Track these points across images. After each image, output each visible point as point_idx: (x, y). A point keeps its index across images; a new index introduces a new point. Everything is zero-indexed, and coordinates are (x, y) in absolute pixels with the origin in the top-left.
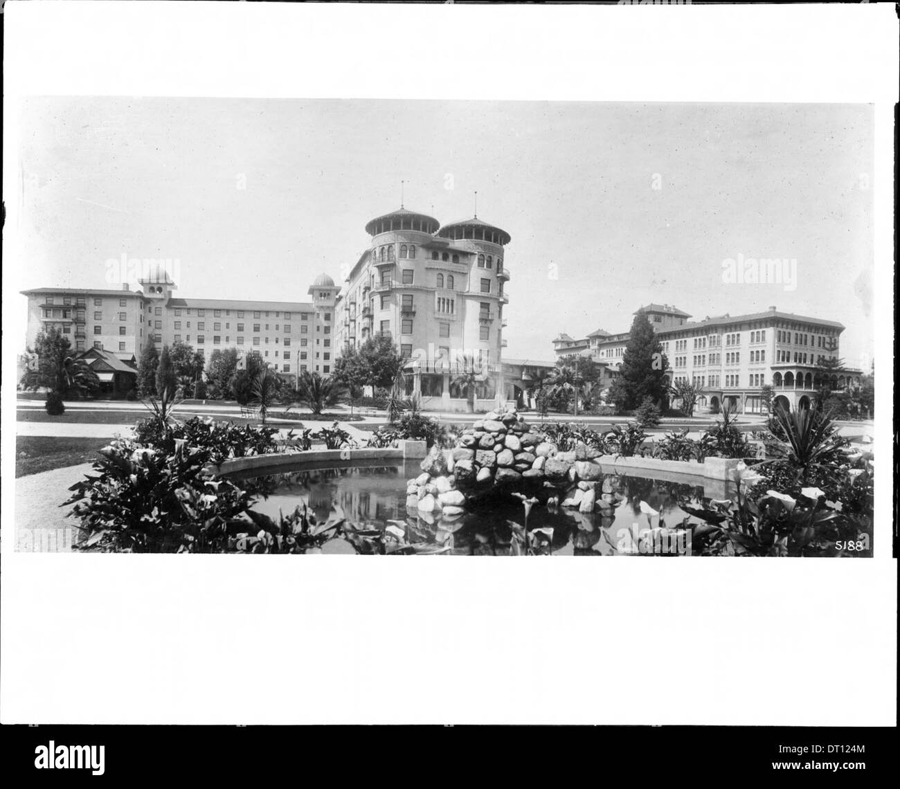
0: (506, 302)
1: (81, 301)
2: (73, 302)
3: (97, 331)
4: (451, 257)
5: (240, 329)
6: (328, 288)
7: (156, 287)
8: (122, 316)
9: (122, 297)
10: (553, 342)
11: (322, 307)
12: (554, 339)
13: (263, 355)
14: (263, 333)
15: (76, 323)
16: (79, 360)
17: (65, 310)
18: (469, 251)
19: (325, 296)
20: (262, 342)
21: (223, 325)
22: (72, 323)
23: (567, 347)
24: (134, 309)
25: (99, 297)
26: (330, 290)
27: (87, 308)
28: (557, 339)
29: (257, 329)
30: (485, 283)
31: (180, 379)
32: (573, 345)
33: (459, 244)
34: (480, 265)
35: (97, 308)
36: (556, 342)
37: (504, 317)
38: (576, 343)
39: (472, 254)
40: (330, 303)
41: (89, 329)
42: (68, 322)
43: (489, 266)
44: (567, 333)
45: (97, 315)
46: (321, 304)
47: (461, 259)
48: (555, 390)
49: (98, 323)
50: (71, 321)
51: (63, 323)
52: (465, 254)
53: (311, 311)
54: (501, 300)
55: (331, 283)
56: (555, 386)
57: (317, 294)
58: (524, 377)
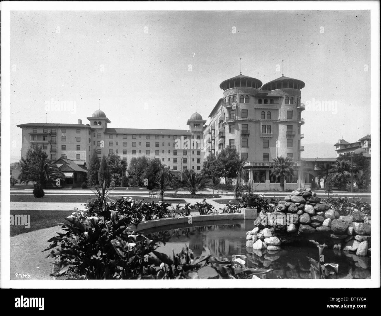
0: (303, 123)
1: (53, 130)
2: (49, 131)
3: (64, 148)
4: (269, 101)
5: (148, 145)
6: (199, 121)
7: (98, 122)
8: (78, 139)
9: (78, 128)
10: (335, 145)
11: (195, 132)
12: (335, 143)
13: (162, 160)
14: (161, 148)
15: (51, 143)
16: (53, 165)
17: (44, 136)
18: (279, 95)
19: (197, 125)
20: (161, 153)
21: (138, 143)
22: (48, 143)
23: (344, 148)
24: (84, 135)
25: (65, 128)
26: (200, 122)
27: (57, 134)
28: (338, 143)
29: (157, 145)
30: (290, 114)
31: (113, 175)
32: (349, 147)
33: (273, 93)
34: (286, 103)
35: (63, 135)
36: (337, 145)
37: (301, 133)
38: (351, 145)
39: (281, 97)
40: (201, 130)
41: (59, 146)
42: (46, 143)
43: (292, 103)
44: (344, 139)
45: (63, 139)
46: (195, 130)
47: (275, 101)
48: (337, 176)
49: (64, 143)
50: (48, 142)
51: (43, 143)
52: (277, 98)
53: (189, 134)
54: (300, 122)
55: (200, 118)
56: (337, 174)
57: (192, 124)
58: (315, 169)
